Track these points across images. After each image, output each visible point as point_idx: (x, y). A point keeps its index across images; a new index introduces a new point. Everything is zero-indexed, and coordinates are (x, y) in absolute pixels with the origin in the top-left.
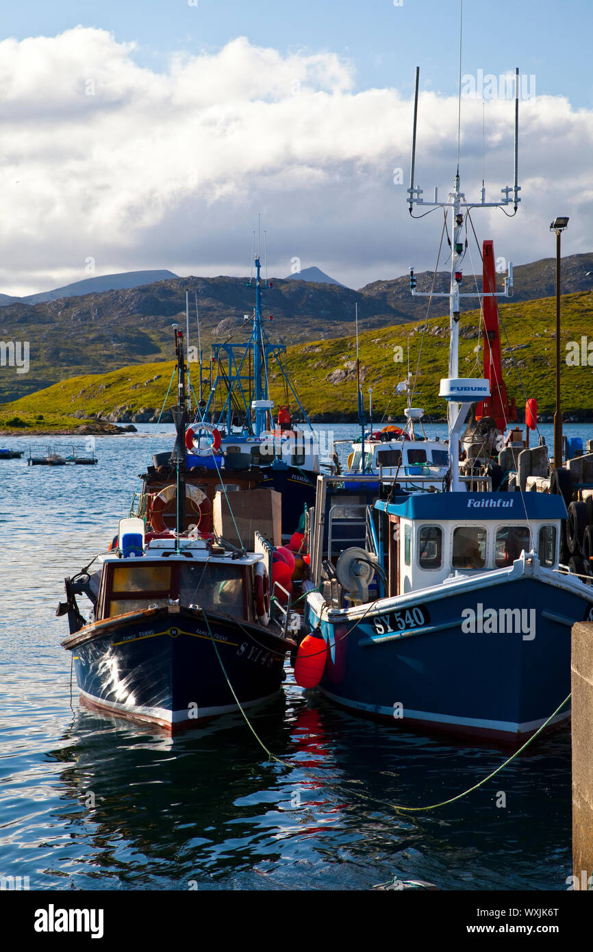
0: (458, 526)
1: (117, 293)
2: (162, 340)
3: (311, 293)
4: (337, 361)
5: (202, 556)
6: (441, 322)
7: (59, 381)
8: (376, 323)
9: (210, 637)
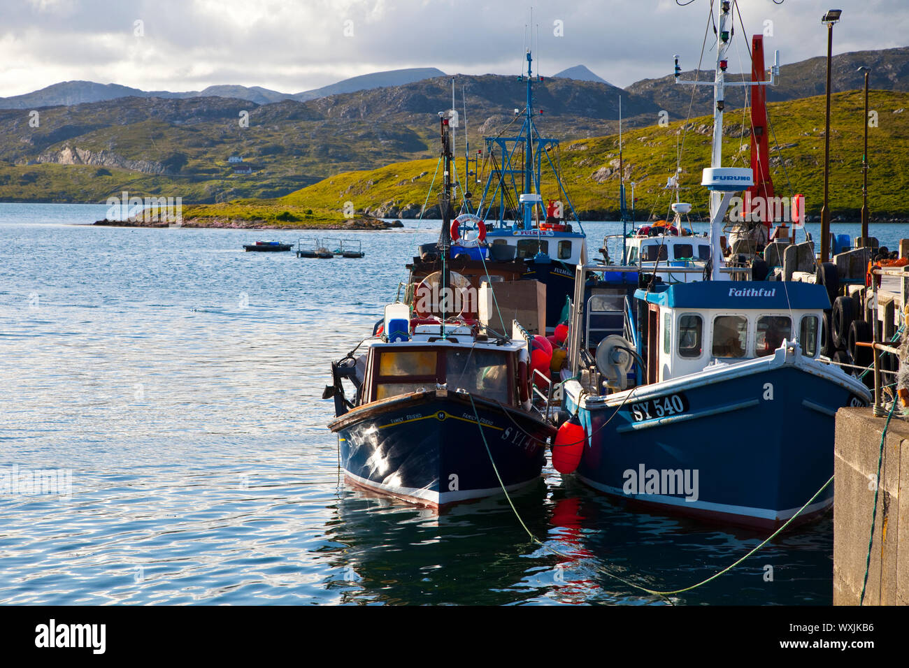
0: (719, 315)
1: (385, 91)
2: (430, 137)
3: (577, 91)
4: (602, 159)
5: (467, 342)
6: (708, 121)
7: (328, 177)
8: (641, 121)
9: (476, 420)
